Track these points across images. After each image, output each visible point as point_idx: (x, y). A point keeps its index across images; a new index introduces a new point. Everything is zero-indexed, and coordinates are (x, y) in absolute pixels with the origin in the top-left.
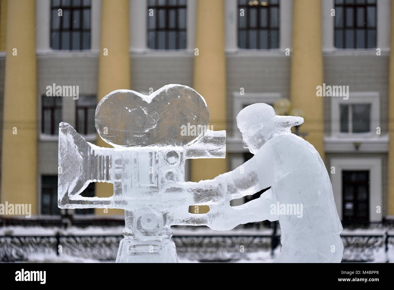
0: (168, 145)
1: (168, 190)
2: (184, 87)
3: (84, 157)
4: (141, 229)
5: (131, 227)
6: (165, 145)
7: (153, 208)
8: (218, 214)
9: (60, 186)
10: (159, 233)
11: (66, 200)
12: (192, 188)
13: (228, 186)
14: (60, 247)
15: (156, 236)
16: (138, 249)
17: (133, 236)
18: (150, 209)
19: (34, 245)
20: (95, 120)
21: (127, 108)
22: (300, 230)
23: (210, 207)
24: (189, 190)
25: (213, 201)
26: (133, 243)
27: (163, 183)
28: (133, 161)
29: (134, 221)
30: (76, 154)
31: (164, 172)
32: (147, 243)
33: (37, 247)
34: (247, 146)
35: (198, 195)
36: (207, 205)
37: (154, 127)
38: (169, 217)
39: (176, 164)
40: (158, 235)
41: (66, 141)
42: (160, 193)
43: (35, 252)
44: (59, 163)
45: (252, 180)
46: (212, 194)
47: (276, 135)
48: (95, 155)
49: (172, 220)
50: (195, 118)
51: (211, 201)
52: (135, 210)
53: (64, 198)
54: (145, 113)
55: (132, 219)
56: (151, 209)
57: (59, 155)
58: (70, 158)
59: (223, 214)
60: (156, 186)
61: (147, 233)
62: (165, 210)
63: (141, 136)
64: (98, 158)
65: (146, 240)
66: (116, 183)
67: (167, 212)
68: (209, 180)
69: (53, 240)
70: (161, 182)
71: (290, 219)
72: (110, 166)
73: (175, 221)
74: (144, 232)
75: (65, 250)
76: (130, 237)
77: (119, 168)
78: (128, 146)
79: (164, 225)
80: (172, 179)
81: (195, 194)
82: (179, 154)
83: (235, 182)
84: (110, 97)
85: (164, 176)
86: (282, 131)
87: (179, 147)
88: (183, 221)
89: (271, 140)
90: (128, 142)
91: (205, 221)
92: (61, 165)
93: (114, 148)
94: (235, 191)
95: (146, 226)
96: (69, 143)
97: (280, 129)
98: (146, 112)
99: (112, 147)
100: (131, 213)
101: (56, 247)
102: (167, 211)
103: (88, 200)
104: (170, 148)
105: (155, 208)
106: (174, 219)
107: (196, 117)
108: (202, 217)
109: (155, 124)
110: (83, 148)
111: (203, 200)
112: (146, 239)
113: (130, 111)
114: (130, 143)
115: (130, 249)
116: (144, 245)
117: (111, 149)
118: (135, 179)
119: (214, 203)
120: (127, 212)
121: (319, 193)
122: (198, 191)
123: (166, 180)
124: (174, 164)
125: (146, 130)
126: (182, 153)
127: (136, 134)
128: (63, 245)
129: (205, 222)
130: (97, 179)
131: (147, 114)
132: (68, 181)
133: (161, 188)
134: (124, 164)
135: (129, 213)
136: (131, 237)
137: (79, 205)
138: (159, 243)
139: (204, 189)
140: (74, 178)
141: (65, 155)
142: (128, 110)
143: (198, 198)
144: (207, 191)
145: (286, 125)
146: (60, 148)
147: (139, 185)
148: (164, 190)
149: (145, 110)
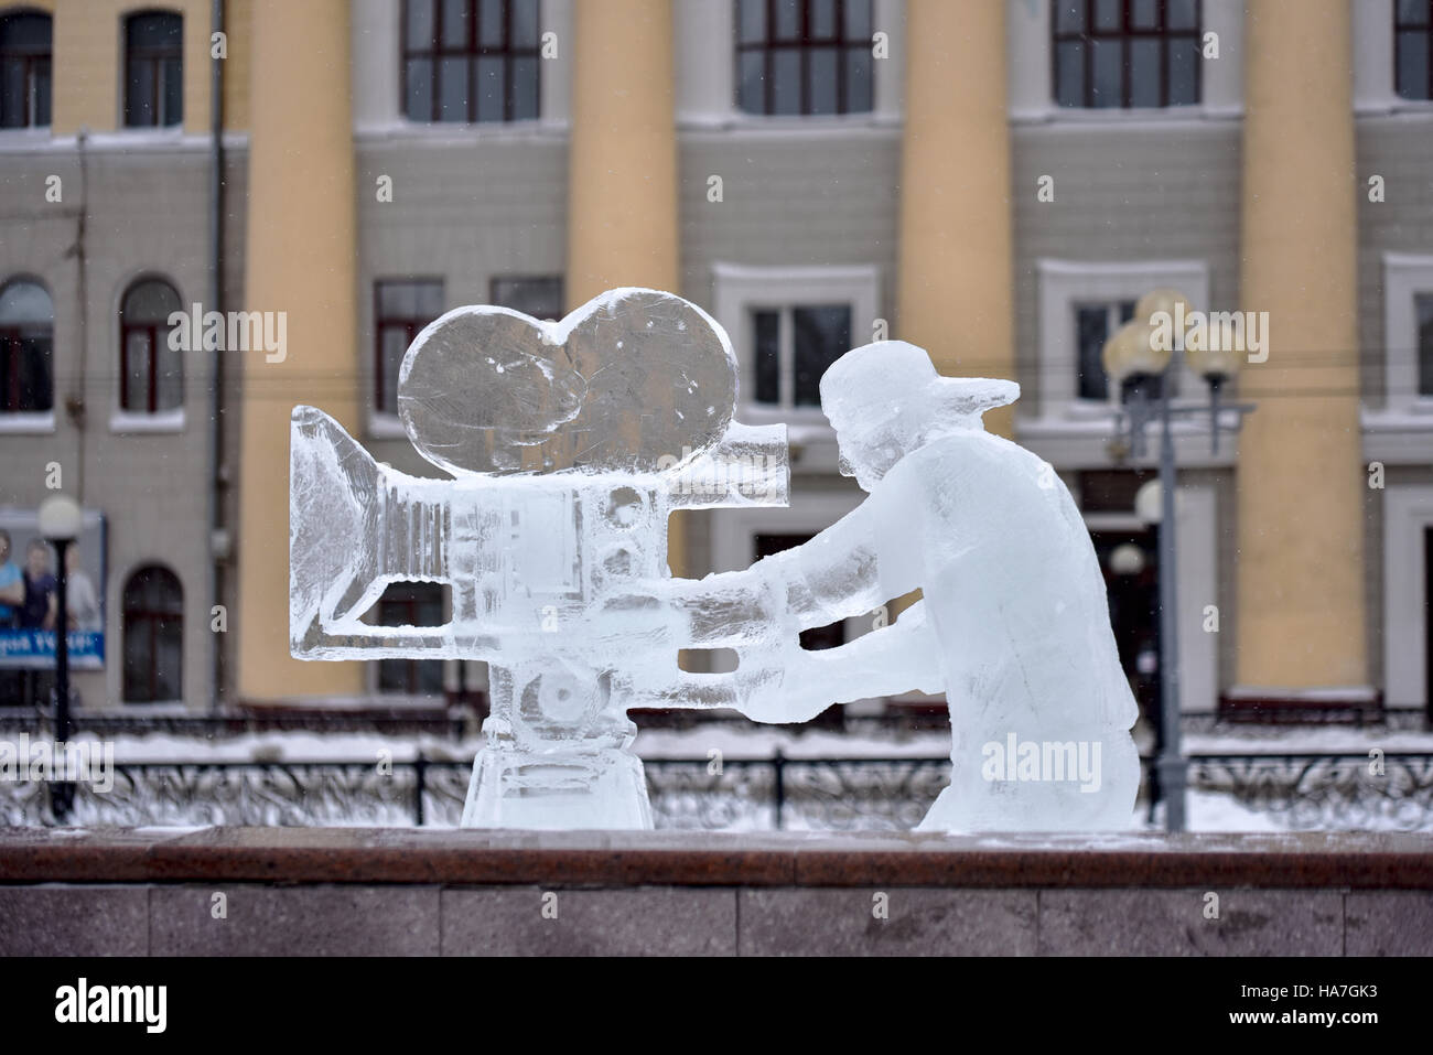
0: (613, 470)
1: (611, 604)
2: (661, 296)
3: (366, 507)
4: (538, 720)
5: (507, 713)
6: (606, 469)
7: (570, 658)
8: (765, 675)
9: (296, 595)
10: (587, 730)
11: (316, 636)
12: (683, 596)
13: (791, 590)
14: (428, 801)
15: (577, 739)
16: (531, 779)
17: (514, 739)
18: (558, 660)
19: (339, 795)
20: (399, 397)
21: (491, 361)
22: (1002, 718)
23: (739, 652)
24: (677, 603)
25: (746, 636)
26: (515, 761)
27: (596, 584)
28: (507, 518)
29: (514, 696)
30: (344, 498)
31: (600, 551)
32: (553, 759)
33: (350, 800)
34: (851, 471)
35: (704, 617)
36: (730, 646)
37: (572, 416)
38: (619, 682)
39: (636, 526)
40: (585, 737)
41: (311, 459)
42: (589, 612)
43: (345, 817)
44: (292, 527)
45: (860, 570)
46: (742, 612)
47: (933, 436)
48: (399, 501)
49: (629, 692)
50: (693, 388)
51: (740, 635)
52: (517, 665)
53: (310, 629)
54: (546, 375)
55: (508, 690)
56: (561, 658)
57: (293, 503)
58: (326, 514)
59: (780, 674)
60: (577, 591)
61: (556, 732)
62: (604, 664)
63: (533, 444)
64: (409, 510)
65: (551, 751)
66: (463, 583)
67: (610, 668)
68: (735, 573)
69: (404, 777)
70: (593, 579)
71: (972, 688)
72: (442, 534)
73: (635, 696)
74: (547, 729)
75: (443, 810)
76: (503, 743)
77: (467, 539)
78: (498, 473)
79: (604, 708)
80: (626, 571)
81: (694, 614)
82: (645, 498)
83: (807, 578)
84: (445, 328)
85: (599, 561)
86: (953, 423)
87: (646, 474)
88: (664, 695)
89: (919, 449)
90: (495, 461)
91: (729, 696)
92: (300, 531)
93: (455, 479)
94: (809, 606)
95: (551, 710)
96: (319, 468)
97: (948, 418)
98: (547, 373)
99: (448, 476)
100: (506, 672)
101: (414, 799)
102: (611, 665)
103: (376, 635)
104: (619, 478)
105: (573, 658)
106: (636, 690)
107: (696, 385)
108: (719, 683)
109: (574, 408)
110: (364, 479)
111: (717, 631)
112: (551, 749)
113: (500, 369)
114: (504, 465)
115: (504, 780)
116: (546, 766)
117: (446, 482)
118: (514, 570)
119: (748, 642)
120: (496, 669)
121: (1060, 607)
122: (704, 606)
123: (605, 575)
124: (628, 526)
125: (549, 427)
126: (652, 494)
127: (517, 437)
128: (438, 793)
129: (730, 698)
130: (405, 574)
131: (550, 378)
132: (320, 579)
133: (593, 599)
134: (483, 528)
135: (501, 672)
136: (508, 745)
137: (352, 649)
138: (589, 760)
139: (721, 599)
140: (338, 570)
141: (311, 502)
142: (495, 366)
143: (702, 627)
144: (730, 604)
145: (966, 405)
146: (296, 482)
147: (528, 589)
148: (600, 603)
149: (544, 364)
